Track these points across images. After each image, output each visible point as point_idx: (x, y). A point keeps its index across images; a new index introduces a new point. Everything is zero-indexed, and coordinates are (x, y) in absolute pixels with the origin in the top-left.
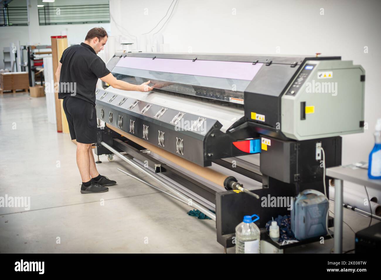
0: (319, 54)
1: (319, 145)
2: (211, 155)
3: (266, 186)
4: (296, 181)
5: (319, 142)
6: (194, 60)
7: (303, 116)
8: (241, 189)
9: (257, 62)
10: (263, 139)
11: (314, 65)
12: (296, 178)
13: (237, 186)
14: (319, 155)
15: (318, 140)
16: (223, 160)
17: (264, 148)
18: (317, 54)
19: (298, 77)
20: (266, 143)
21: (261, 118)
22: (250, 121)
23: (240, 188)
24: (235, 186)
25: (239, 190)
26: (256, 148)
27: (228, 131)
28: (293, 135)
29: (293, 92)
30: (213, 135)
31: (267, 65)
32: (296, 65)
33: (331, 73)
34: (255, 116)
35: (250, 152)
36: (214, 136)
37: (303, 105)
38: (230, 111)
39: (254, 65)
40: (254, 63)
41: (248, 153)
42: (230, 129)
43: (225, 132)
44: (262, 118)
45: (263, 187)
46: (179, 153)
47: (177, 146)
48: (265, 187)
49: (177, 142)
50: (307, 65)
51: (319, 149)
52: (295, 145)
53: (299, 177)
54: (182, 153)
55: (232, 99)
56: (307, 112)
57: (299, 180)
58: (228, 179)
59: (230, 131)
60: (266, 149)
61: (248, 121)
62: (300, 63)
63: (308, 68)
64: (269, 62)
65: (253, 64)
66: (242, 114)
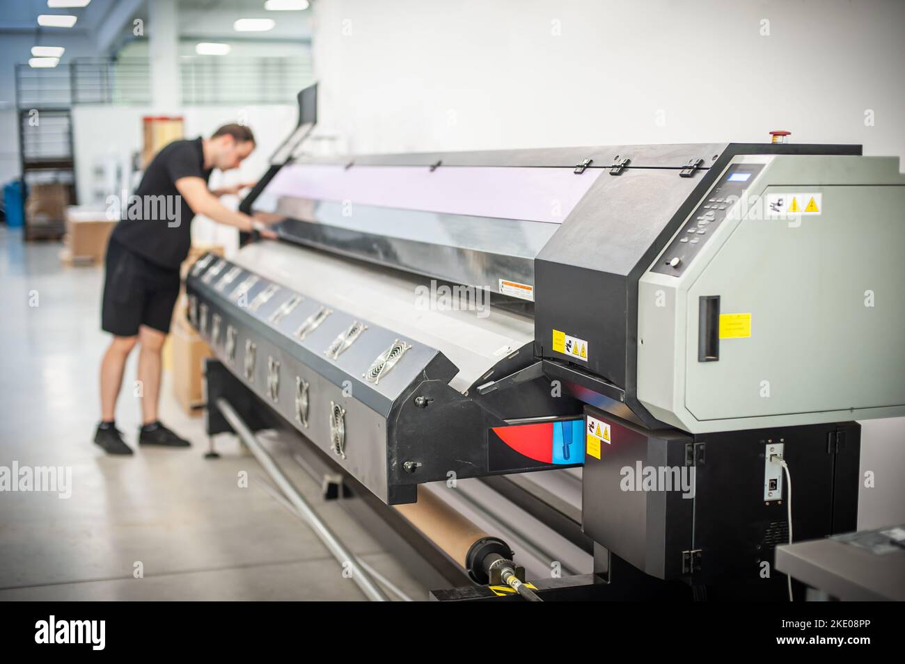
0: (784, 134)
1: (775, 450)
2: (414, 468)
3: (604, 576)
4: (688, 574)
5: (776, 441)
6: (434, 168)
7: (710, 348)
8: (515, 583)
9: (588, 166)
10: (590, 419)
11: (754, 170)
12: (688, 562)
13: (504, 571)
14: (773, 485)
15: (774, 434)
16: (509, 481)
17: (595, 451)
18: (775, 134)
19: (700, 211)
20: (599, 433)
21: (579, 349)
22: (549, 359)
23: (512, 579)
24: (496, 571)
25: (509, 586)
26: (573, 448)
27: (473, 389)
28: (672, 415)
29: (674, 262)
30: (421, 401)
31: (612, 174)
32: (699, 167)
33: (817, 197)
34: (561, 342)
35: (554, 462)
36: (426, 404)
37: (712, 306)
38: (503, 324)
39: (578, 175)
40: (579, 170)
41: (546, 466)
42: (481, 381)
43: (464, 390)
44: (580, 351)
45: (595, 580)
46: (335, 451)
47: (332, 429)
48: (601, 581)
49: (331, 417)
50: (735, 168)
51: (775, 466)
52: (688, 448)
53: (698, 560)
54: (342, 452)
55: (506, 283)
56: (723, 335)
57: (699, 568)
58: (480, 546)
59: (481, 388)
60: (597, 455)
61: (543, 358)
62: (709, 163)
63: (735, 177)
64: (621, 162)
65: (576, 173)
66: (529, 334)
